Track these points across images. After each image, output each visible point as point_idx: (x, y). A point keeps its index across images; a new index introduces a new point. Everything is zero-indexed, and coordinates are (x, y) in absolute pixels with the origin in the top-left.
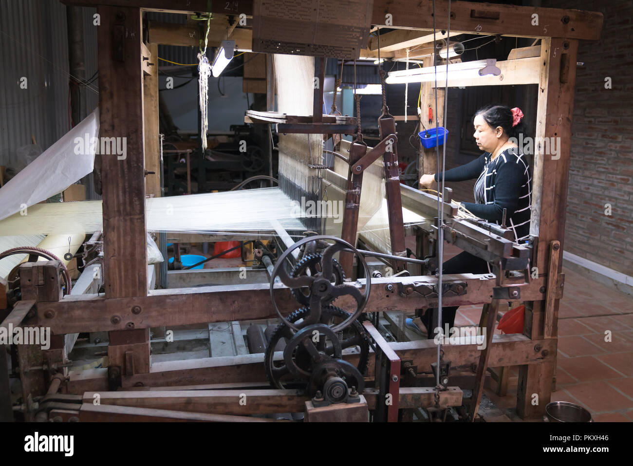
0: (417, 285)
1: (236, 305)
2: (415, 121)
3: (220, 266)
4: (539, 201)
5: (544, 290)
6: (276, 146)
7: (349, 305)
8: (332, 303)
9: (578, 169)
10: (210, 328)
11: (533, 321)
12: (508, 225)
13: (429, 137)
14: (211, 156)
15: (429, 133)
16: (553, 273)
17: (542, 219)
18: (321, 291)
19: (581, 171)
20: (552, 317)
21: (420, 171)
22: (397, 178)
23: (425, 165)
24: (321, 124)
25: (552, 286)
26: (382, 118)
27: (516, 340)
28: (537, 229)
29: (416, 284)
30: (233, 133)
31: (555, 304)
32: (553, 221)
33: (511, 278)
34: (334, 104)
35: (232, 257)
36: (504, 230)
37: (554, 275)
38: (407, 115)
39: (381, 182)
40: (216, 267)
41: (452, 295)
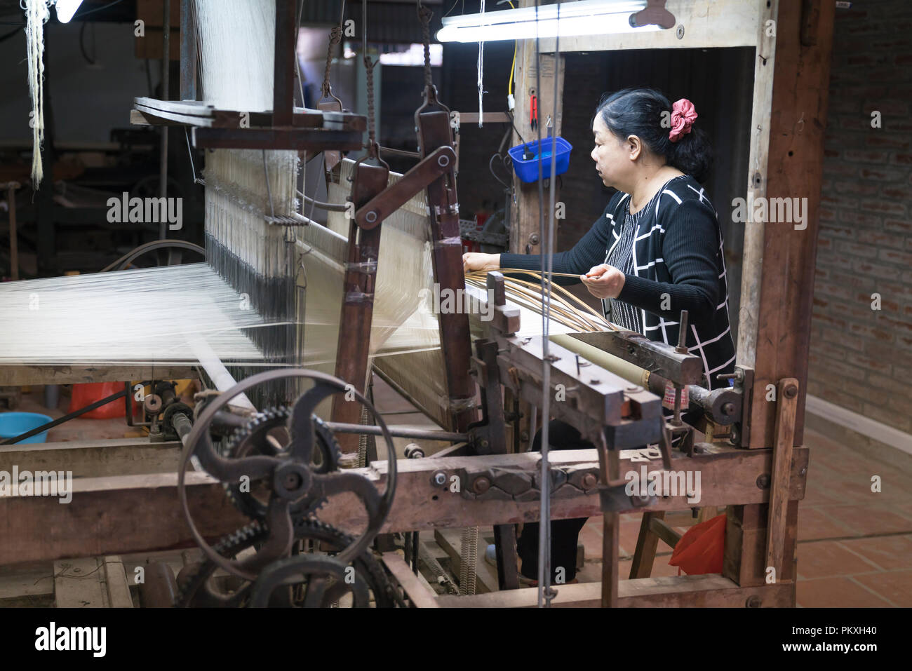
0: (498, 474)
1: (105, 520)
2: (503, 124)
3: (85, 436)
4: (755, 294)
5: (766, 483)
6: (199, 176)
7: (353, 517)
8: (315, 514)
9: (847, 228)
10: (57, 571)
11: (743, 547)
12: (691, 342)
13: (532, 159)
14: (67, 197)
15: (530, 149)
16: (783, 446)
17: (761, 333)
18: (289, 490)
19: (853, 230)
20: (782, 538)
21: (512, 229)
22: (457, 241)
23: (522, 219)
24: (291, 128)
25: (781, 475)
26: (423, 111)
27: (708, 587)
28: (752, 353)
29: (495, 471)
30: (116, 146)
31: (788, 511)
32: (785, 337)
33: (696, 457)
34: (325, 80)
35: (110, 416)
36: (683, 357)
37: (786, 451)
38: (484, 111)
39: (423, 248)
40: (75, 439)
41: (572, 496)
